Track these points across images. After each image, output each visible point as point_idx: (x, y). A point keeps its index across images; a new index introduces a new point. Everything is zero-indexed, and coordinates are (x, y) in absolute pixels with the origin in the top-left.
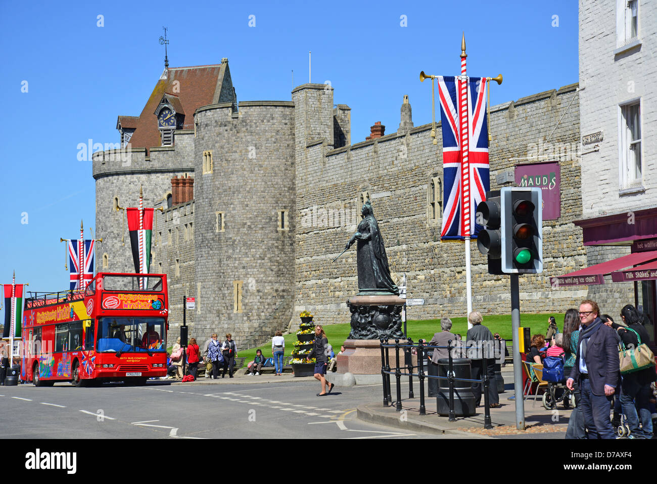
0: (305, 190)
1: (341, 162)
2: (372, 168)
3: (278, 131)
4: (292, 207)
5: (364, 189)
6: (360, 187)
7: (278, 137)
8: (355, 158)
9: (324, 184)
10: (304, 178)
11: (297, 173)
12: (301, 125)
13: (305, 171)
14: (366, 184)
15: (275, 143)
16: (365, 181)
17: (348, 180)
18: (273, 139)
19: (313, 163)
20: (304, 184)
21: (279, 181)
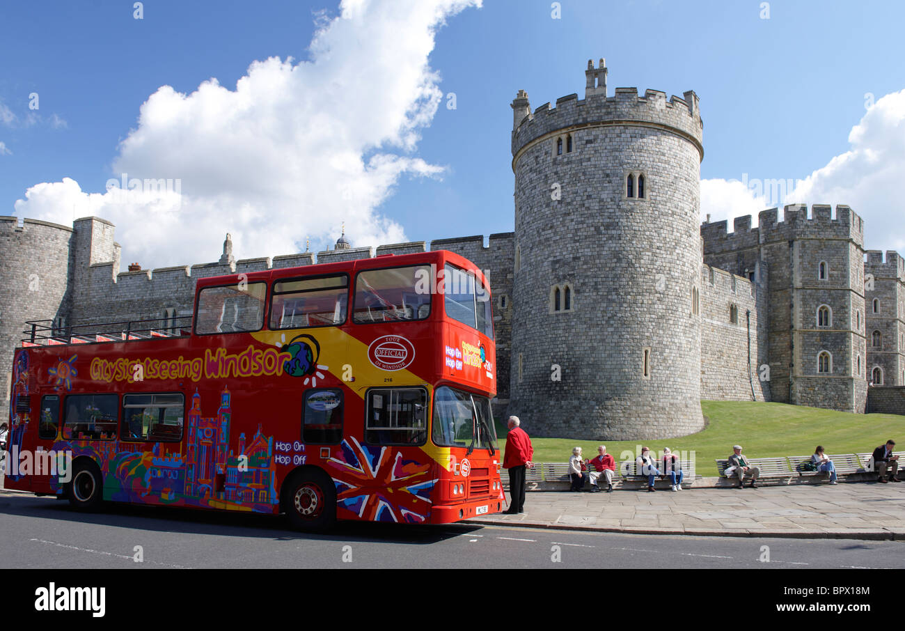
0: (85, 303)
1: (139, 282)
2: (182, 289)
3: (61, 250)
4: (68, 316)
5: (169, 306)
6: (164, 304)
7: (61, 255)
8: (159, 280)
9: (113, 299)
10: (85, 292)
11: (75, 288)
12: (85, 248)
13: (87, 287)
14: (172, 302)
15: (57, 259)
16: (171, 299)
17: (147, 297)
18: (56, 256)
19: (98, 282)
20: (85, 298)
21: (59, 292)
